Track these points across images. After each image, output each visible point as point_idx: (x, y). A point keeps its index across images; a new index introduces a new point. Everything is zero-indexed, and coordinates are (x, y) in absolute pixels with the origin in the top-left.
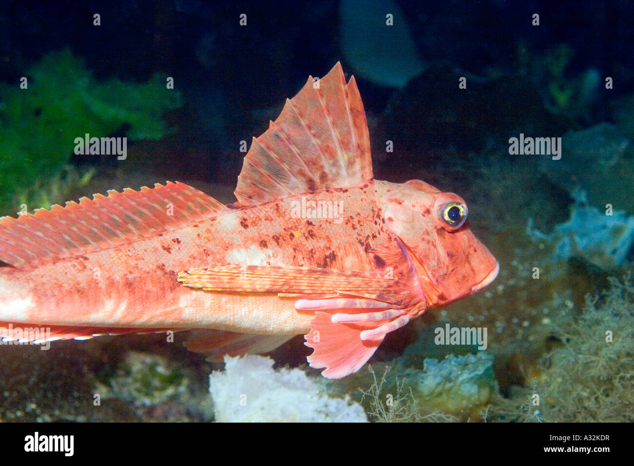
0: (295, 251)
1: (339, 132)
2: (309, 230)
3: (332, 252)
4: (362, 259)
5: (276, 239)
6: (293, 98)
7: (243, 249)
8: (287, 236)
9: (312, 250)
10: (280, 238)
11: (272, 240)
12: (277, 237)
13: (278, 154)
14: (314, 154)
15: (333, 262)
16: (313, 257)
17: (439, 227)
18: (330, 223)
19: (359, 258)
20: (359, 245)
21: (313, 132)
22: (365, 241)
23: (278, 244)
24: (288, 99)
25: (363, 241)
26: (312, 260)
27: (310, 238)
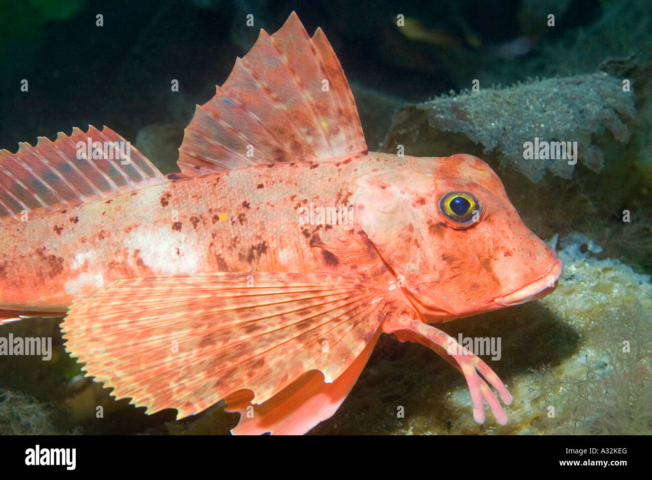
0: (214, 238)
1: (311, 95)
2: (240, 213)
3: (262, 243)
4: (304, 254)
5: (195, 221)
6: (244, 57)
7: (150, 231)
8: (210, 218)
9: (236, 238)
10: (201, 220)
11: (189, 222)
12: (196, 218)
13: (230, 123)
14: (279, 121)
15: (262, 254)
16: (235, 246)
17: (434, 222)
18: (273, 206)
19: (300, 252)
20: (302, 237)
21: (274, 95)
22: (313, 232)
23: (195, 228)
24: (238, 58)
25: (309, 232)
26: (234, 250)
27: (239, 223)
